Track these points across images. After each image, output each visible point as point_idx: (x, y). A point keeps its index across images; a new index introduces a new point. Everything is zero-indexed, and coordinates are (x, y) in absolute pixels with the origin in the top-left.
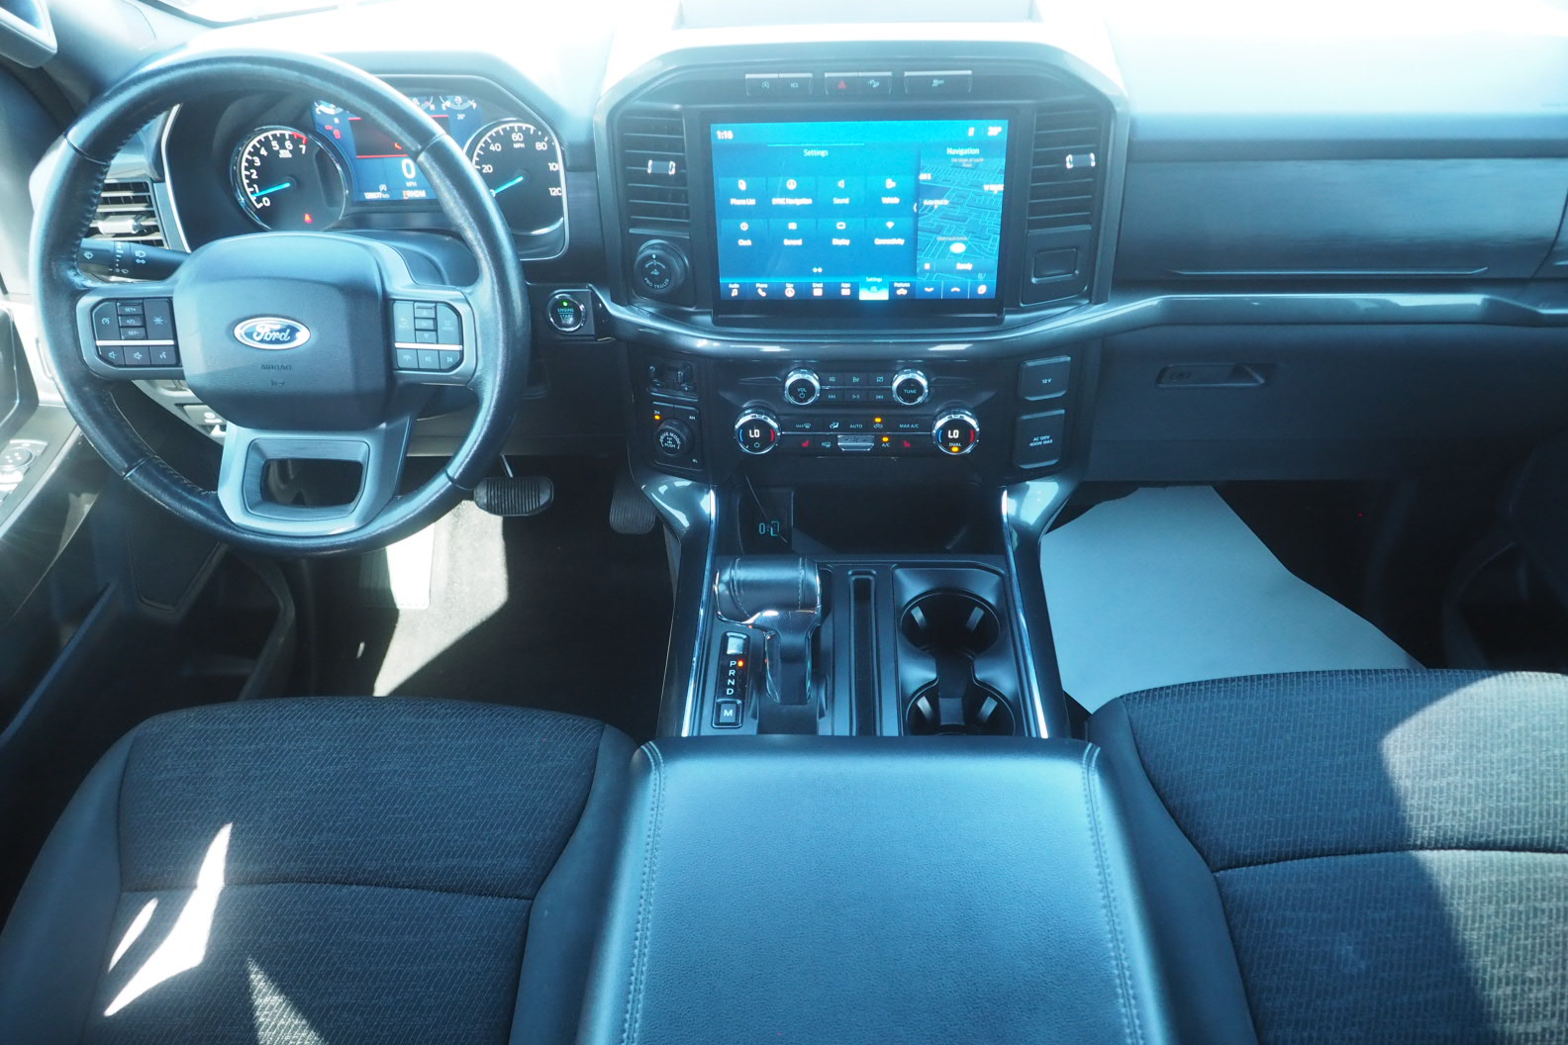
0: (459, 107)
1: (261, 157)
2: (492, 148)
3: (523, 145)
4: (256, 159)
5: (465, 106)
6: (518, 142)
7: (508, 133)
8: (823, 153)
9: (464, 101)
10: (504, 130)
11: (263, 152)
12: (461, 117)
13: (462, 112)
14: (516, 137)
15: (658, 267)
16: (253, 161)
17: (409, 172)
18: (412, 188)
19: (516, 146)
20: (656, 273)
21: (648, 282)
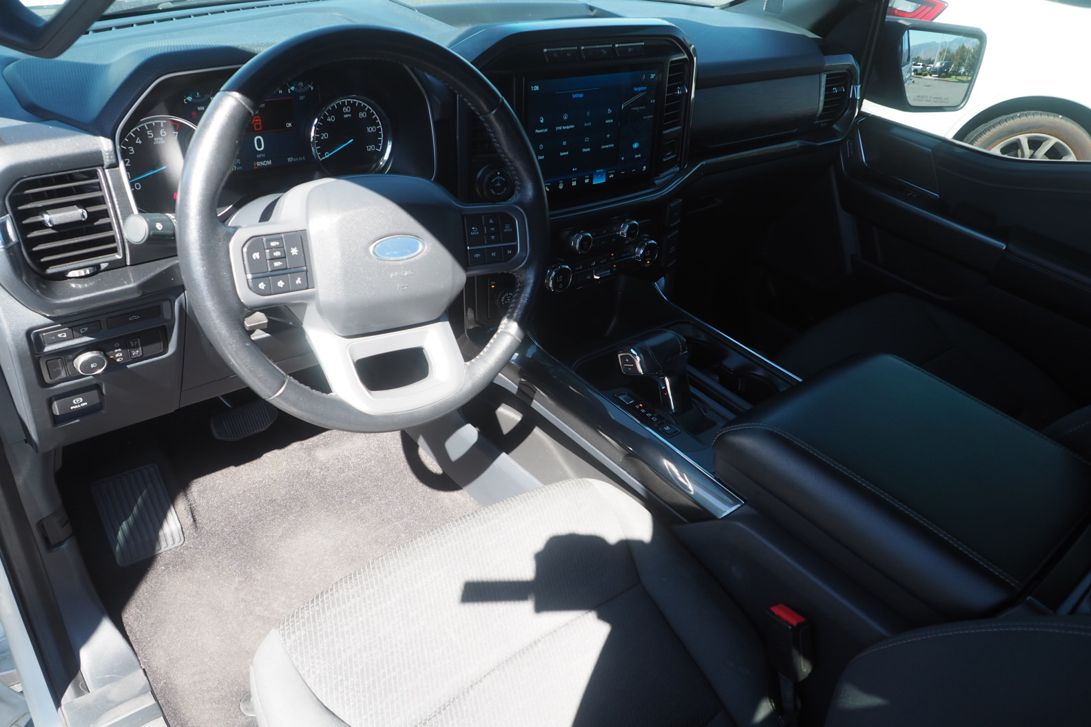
0: (301, 90)
1: (136, 146)
2: (329, 120)
3: (350, 115)
4: (132, 149)
5: (306, 89)
6: (347, 113)
7: (341, 106)
8: (581, 96)
9: (305, 85)
10: (338, 105)
11: (138, 141)
12: (302, 98)
13: (302, 94)
14: (346, 110)
15: (501, 181)
16: (128, 151)
17: (260, 146)
18: (262, 159)
19: (346, 116)
20: (499, 184)
21: (493, 192)
